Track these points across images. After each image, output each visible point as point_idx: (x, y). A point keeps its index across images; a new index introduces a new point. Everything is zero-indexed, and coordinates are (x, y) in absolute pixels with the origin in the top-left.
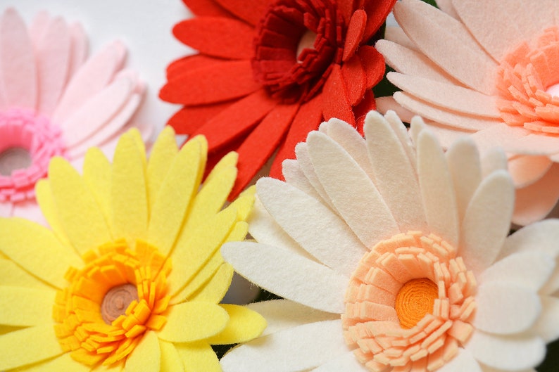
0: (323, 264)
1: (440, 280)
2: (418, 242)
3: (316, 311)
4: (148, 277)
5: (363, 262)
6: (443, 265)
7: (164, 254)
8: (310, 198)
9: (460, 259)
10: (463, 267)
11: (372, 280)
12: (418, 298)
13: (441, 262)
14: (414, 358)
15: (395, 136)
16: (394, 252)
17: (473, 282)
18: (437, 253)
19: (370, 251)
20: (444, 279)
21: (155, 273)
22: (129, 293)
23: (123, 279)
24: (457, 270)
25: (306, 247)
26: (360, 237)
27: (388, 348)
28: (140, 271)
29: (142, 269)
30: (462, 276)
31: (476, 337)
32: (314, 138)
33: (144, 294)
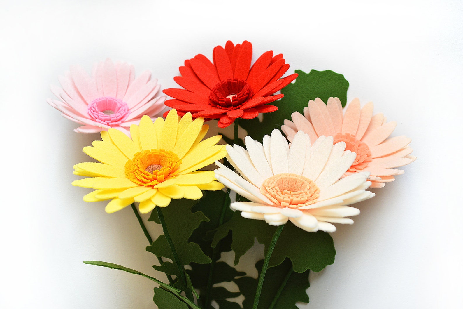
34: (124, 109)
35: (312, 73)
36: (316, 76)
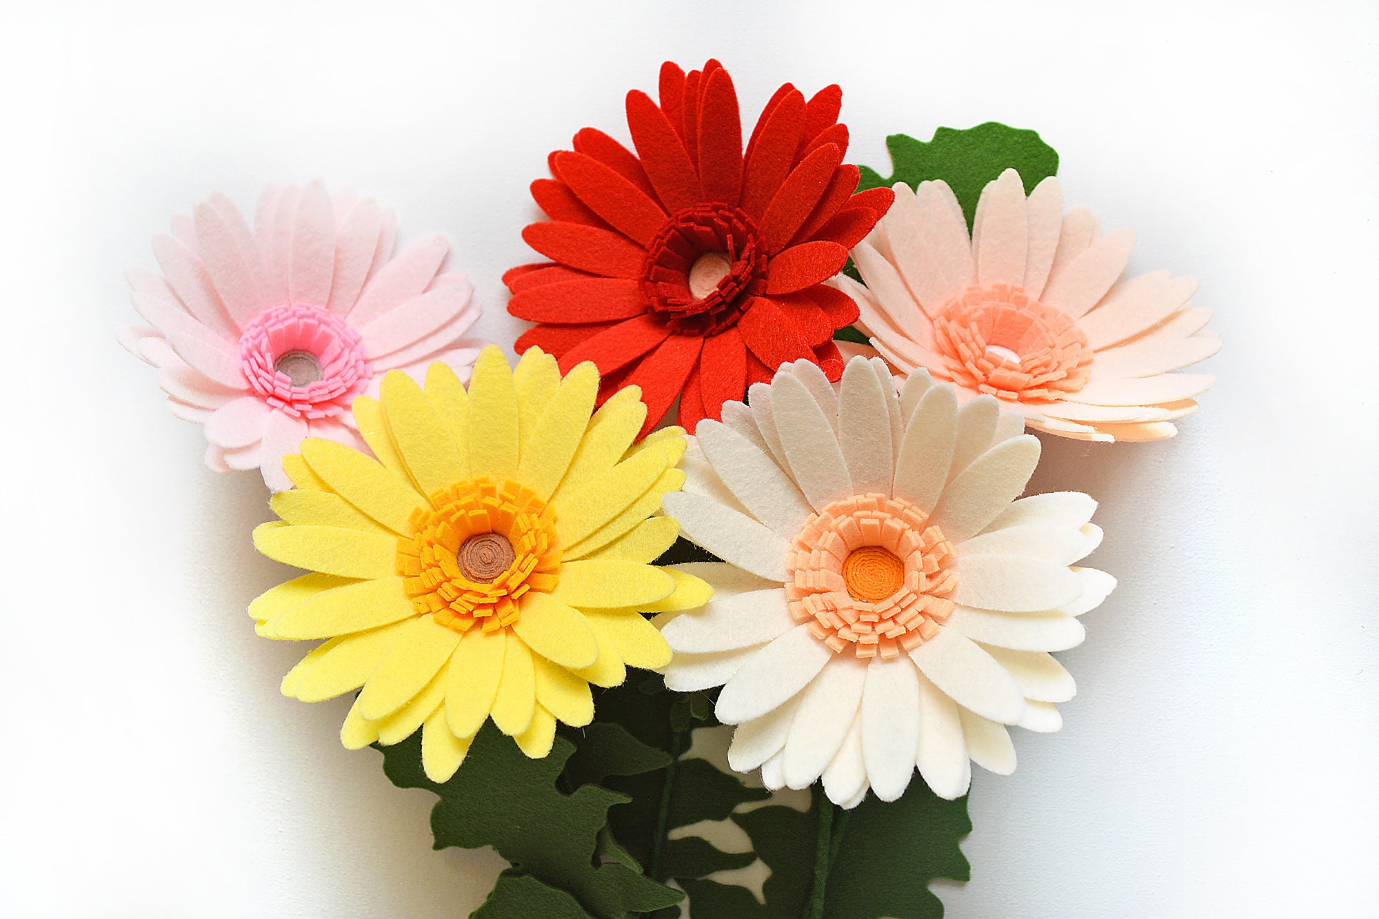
0: (763, 524)
1: (915, 550)
2: (880, 506)
5: (810, 526)
6: (917, 533)
7: (544, 498)
9: (937, 527)
10: (943, 536)
12: (871, 567)
13: (913, 529)
16: (852, 516)
17: (953, 553)
18: (908, 520)
19: (819, 513)
20: (919, 549)
24: (934, 539)
26: (808, 497)
28: (521, 518)
33: (533, 548)
34: (352, 362)
35: (940, 140)
36: (953, 146)
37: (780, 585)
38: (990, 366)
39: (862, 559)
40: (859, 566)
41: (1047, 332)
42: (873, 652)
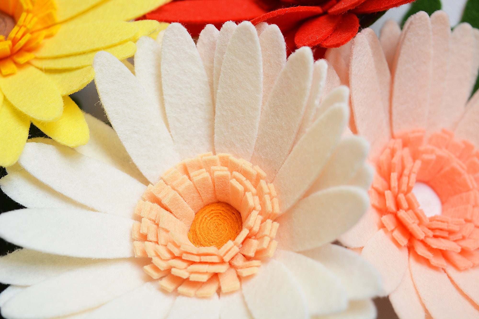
0: (170, 132)
1: (247, 228)
2: (256, 181)
3: (133, 164)
4: (29, 26)
5: (202, 157)
6: (260, 218)
7: (58, 18)
8: (204, 72)
9: (276, 225)
10: (274, 234)
11: (195, 179)
12: (220, 222)
13: (260, 213)
14: (174, 271)
15: (309, 84)
16: (231, 173)
17: (271, 253)
18: (263, 204)
19: (215, 154)
20: (250, 230)
21: (39, 27)
22: (6, 26)
23: (10, 9)
24: (267, 232)
25: (167, 107)
26: (216, 137)
27: (162, 245)
28: (27, 16)
29: (30, 16)
30: (267, 240)
31: (236, 297)
32: (246, 29)
33: (14, 38)
37: (146, 182)
38: (405, 205)
39: (221, 211)
40: (214, 215)
41: (474, 207)
42: (155, 275)
